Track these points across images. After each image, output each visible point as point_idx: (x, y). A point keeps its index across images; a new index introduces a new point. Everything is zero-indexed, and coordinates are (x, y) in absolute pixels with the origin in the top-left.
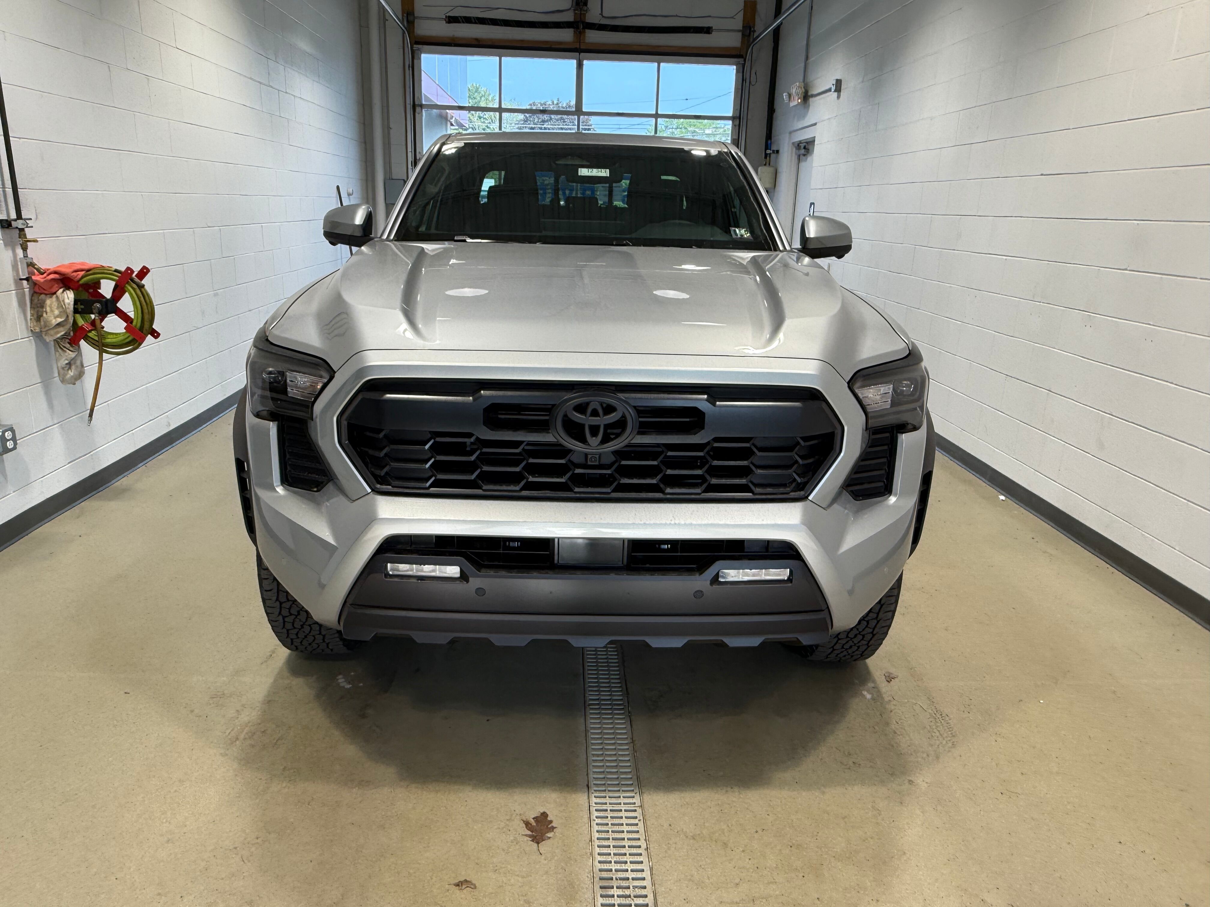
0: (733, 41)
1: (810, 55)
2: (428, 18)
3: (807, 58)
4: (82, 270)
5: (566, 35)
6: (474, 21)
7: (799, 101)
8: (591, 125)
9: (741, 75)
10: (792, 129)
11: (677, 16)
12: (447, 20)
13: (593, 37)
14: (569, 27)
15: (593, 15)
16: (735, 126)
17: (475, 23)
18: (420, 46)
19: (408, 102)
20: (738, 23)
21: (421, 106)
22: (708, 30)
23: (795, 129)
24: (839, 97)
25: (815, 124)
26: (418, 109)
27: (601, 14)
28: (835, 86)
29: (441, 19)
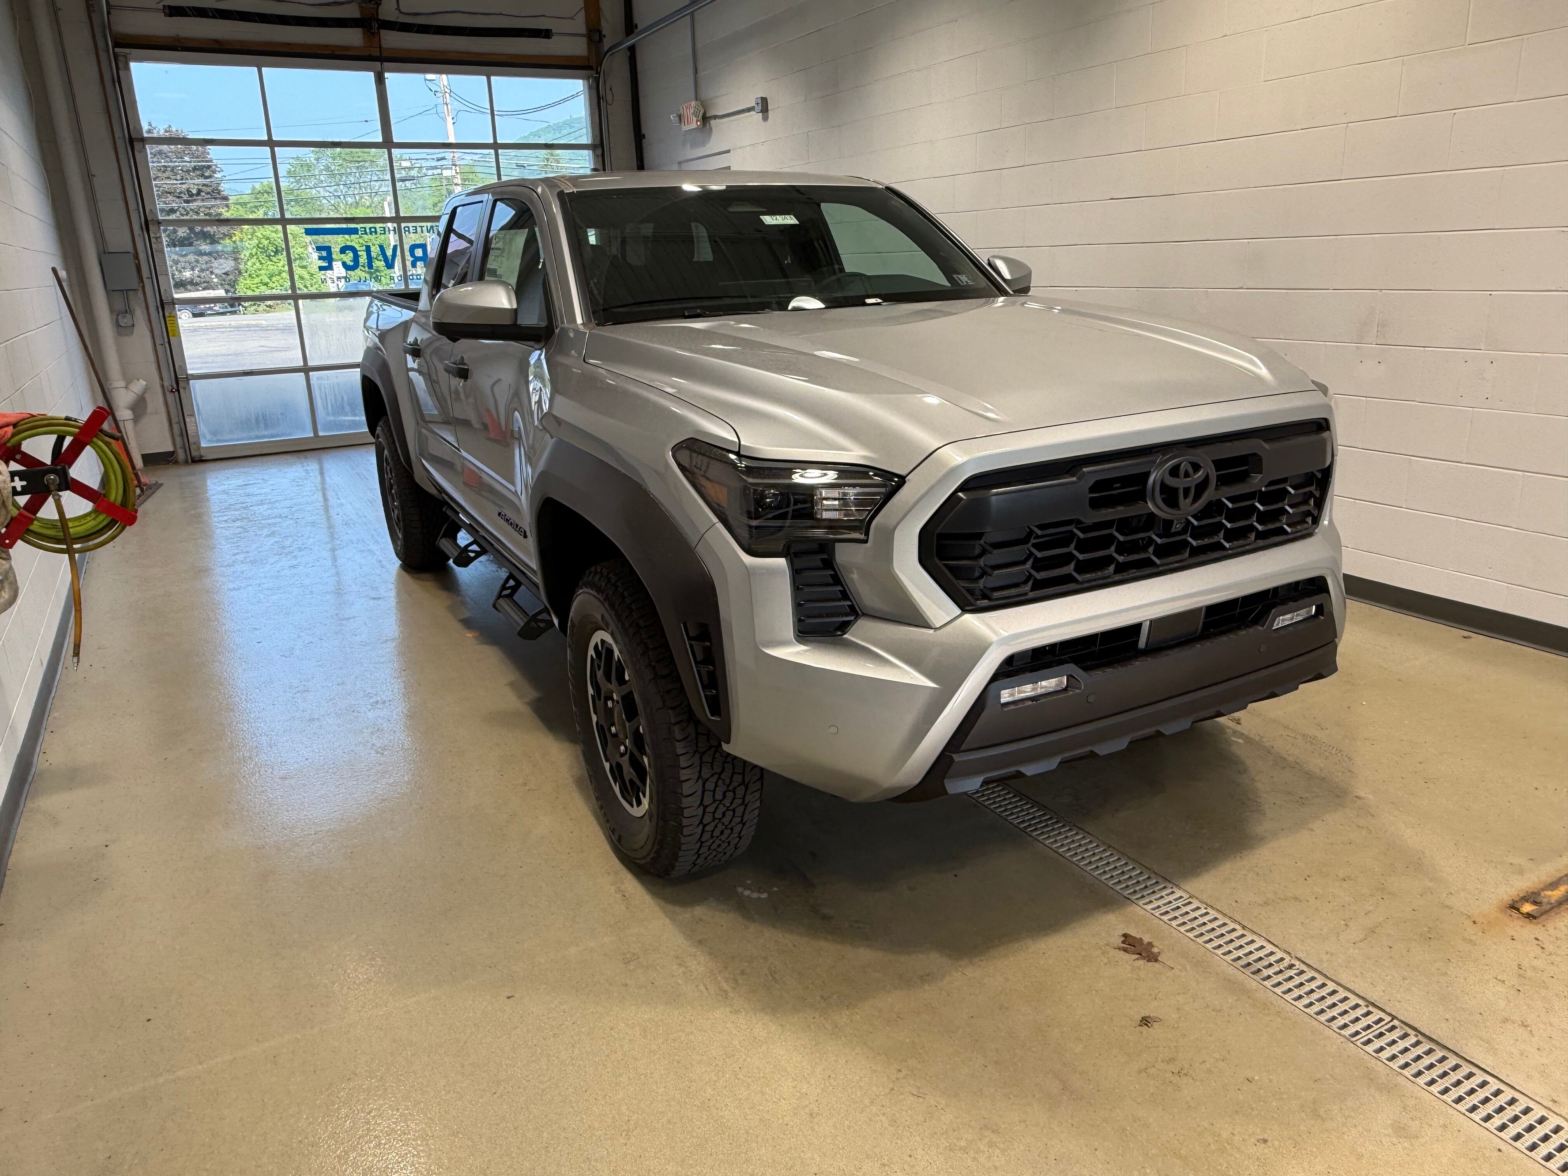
0: (578, 48)
1: (700, 68)
2: (135, 9)
3: (696, 71)
4: (7, 425)
5: (353, 37)
6: (211, 14)
7: (699, 123)
8: (211, 161)
9: (594, 92)
10: (681, 159)
11: (501, 14)
12: (167, 11)
13: (391, 40)
14: (357, 26)
15: (388, 11)
16: (597, 156)
17: (214, 17)
18: (127, 50)
19: (118, 134)
20: (579, 25)
21: (143, 140)
22: (546, 34)
23: (687, 158)
24: (765, 119)
25: (728, 151)
26: (137, 145)
27: (398, 9)
28: (760, 105)
29: (157, 10)
